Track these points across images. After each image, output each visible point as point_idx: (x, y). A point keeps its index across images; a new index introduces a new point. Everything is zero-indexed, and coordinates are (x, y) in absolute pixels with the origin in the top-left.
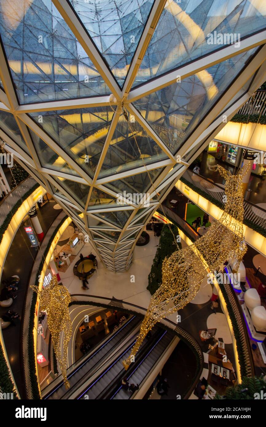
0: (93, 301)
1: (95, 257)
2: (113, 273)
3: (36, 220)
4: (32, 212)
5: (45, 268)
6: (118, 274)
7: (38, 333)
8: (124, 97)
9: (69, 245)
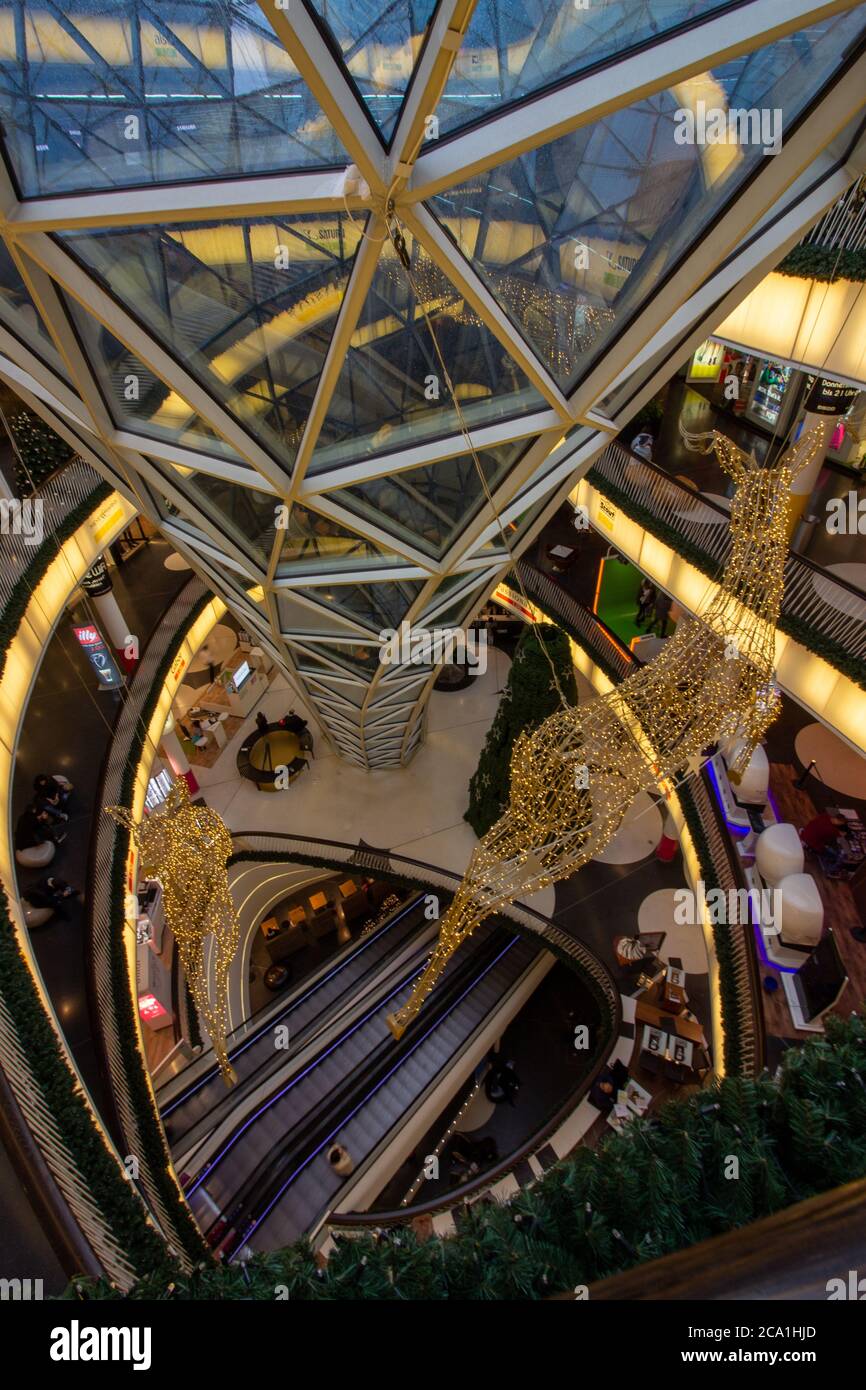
0: (300, 852)
1: (306, 722)
2: (360, 773)
3: (109, 604)
4: (94, 578)
5: (147, 753)
6: (377, 774)
7: (137, 939)
8: (396, 177)
9: (221, 687)
